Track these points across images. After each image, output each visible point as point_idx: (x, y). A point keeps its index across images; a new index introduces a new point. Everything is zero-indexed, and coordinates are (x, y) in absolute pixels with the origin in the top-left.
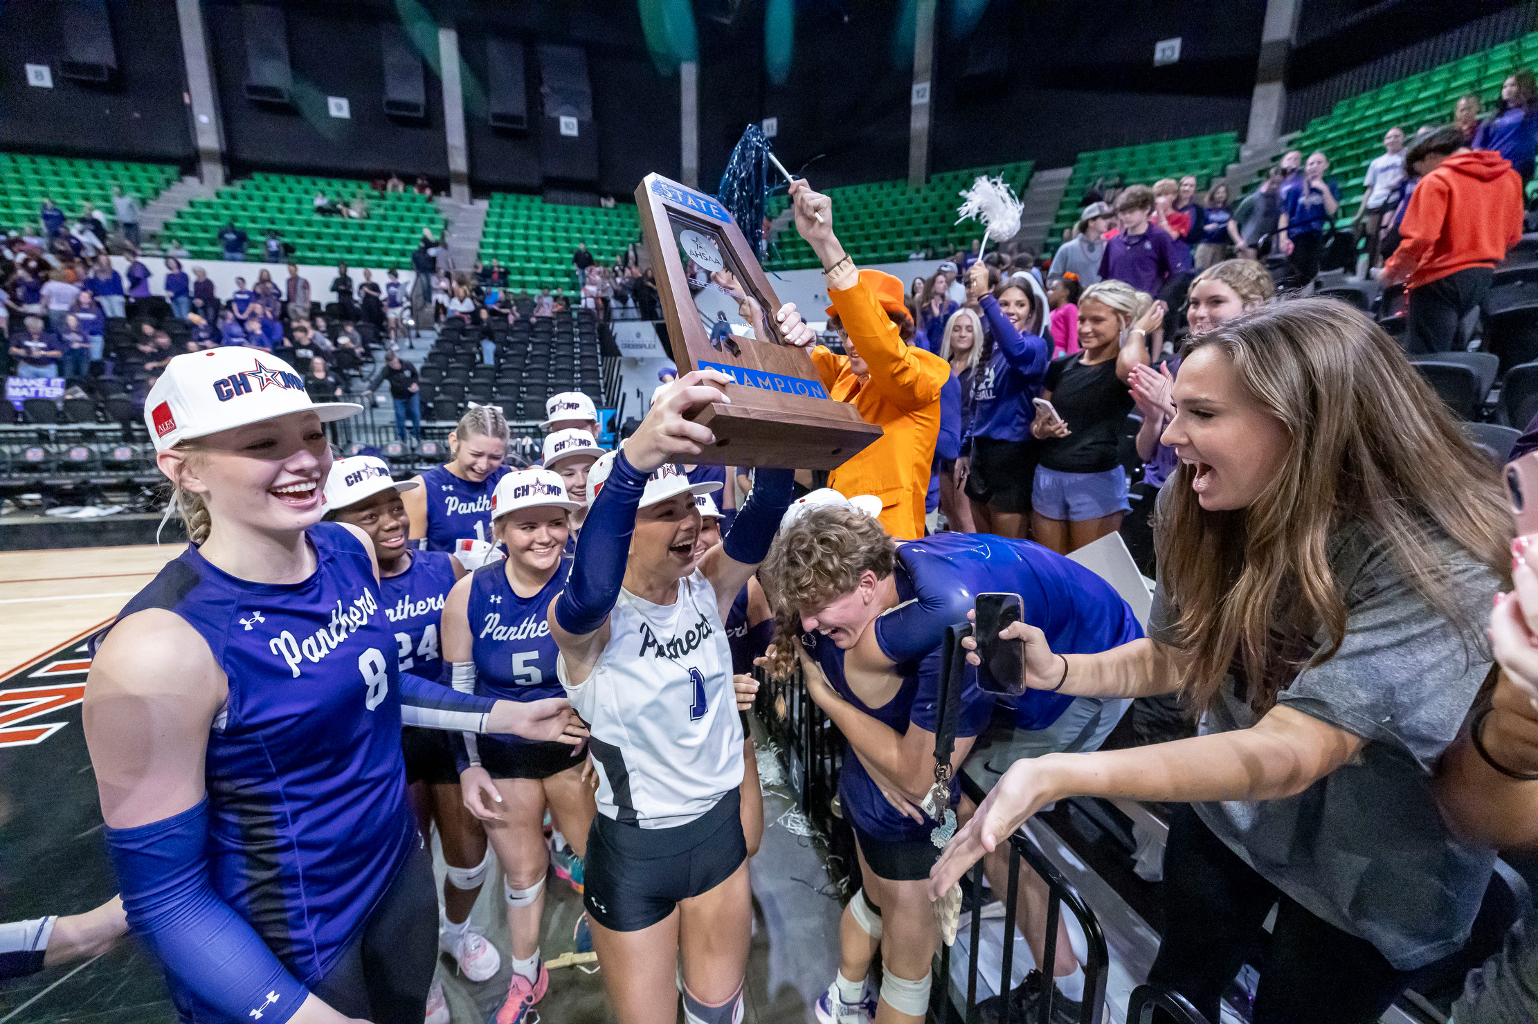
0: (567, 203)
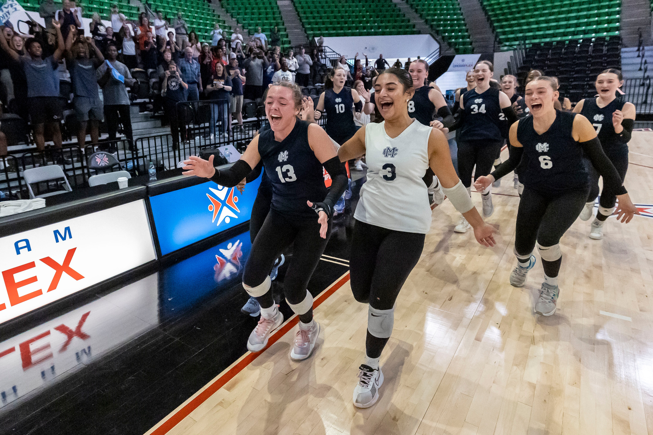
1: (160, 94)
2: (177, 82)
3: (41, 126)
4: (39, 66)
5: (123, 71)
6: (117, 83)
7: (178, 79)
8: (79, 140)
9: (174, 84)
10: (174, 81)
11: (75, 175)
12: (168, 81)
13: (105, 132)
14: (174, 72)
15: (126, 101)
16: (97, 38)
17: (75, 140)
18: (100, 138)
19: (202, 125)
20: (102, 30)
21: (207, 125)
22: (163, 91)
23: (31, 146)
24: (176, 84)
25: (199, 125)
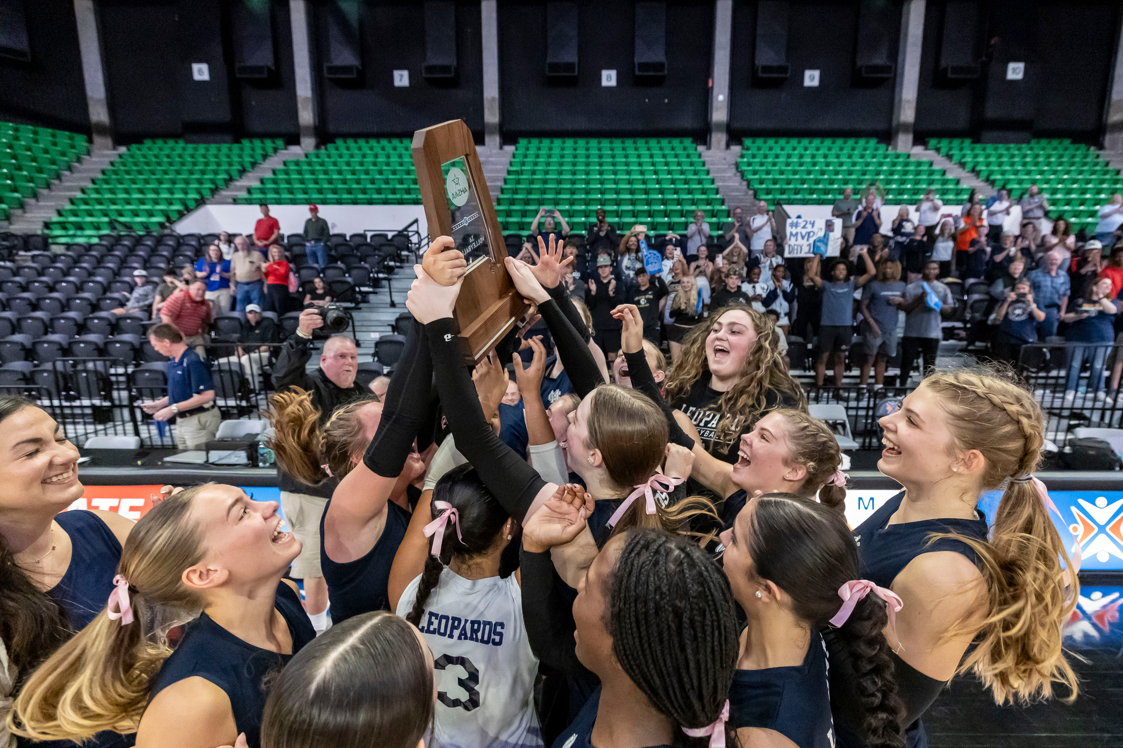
0: (1006, 141)
1: (987, 320)
2: (1024, 310)
3: (826, 355)
4: (840, 291)
5: (942, 294)
6: (930, 310)
7: (1029, 305)
8: (862, 372)
9: (1018, 312)
10: (1019, 308)
11: (857, 416)
12: (1009, 306)
13: (894, 366)
14: (1024, 295)
15: (936, 333)
16: (900, 239)
17: (856, 372)
18: (886, 374)
19: (1054, 373)
20: (908, 227)
21: (1063, 373)
22: (993, 317)
23: (808, 373)
24: (1023, 313)
25: (1048, 371)
